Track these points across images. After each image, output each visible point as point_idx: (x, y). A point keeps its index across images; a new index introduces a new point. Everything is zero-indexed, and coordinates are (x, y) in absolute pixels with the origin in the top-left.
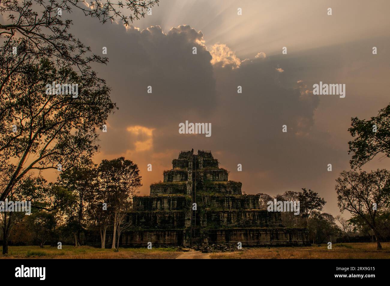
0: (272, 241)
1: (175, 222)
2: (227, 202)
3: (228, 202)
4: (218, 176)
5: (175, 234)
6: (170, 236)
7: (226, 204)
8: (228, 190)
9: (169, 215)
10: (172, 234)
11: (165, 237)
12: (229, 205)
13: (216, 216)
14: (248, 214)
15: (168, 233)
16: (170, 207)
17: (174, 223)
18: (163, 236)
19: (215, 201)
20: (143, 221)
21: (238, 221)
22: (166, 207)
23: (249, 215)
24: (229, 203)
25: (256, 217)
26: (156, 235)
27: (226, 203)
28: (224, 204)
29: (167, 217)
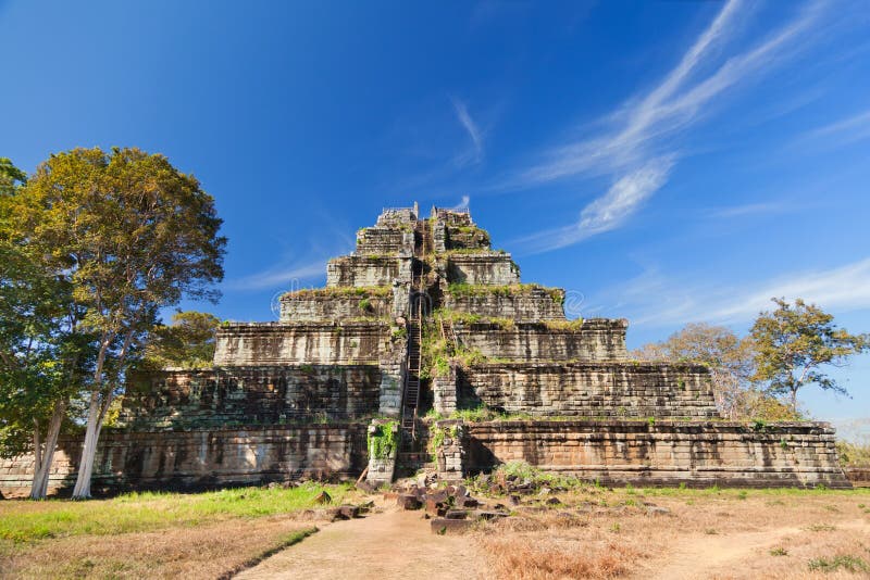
0: (698, 468)
1: (349, 399)
2: (521, 339)
3: (524, 342)
4: (491, 272)
5: (342, 438)
6: (323, 445)
7: (518, 347)
8: (524, 309)
9: (327, 378)
10: (331, 438)
11: (304, 449)
12: (529, 352)
13: (488, 379)
14: (599, 376)
15: (318, 436)
16: (338, 355)
17: (346, 402)
18: (298, 445)
19: (484, 336)
20: (239, 396)
21: (563, 397)
22: (325, 354)
23: (600, 378)
24: (528, 345)
25: (626, 384)
26: (272, 442)
27: (518, 343)
28: (513, 348)
29: (322, 383)
